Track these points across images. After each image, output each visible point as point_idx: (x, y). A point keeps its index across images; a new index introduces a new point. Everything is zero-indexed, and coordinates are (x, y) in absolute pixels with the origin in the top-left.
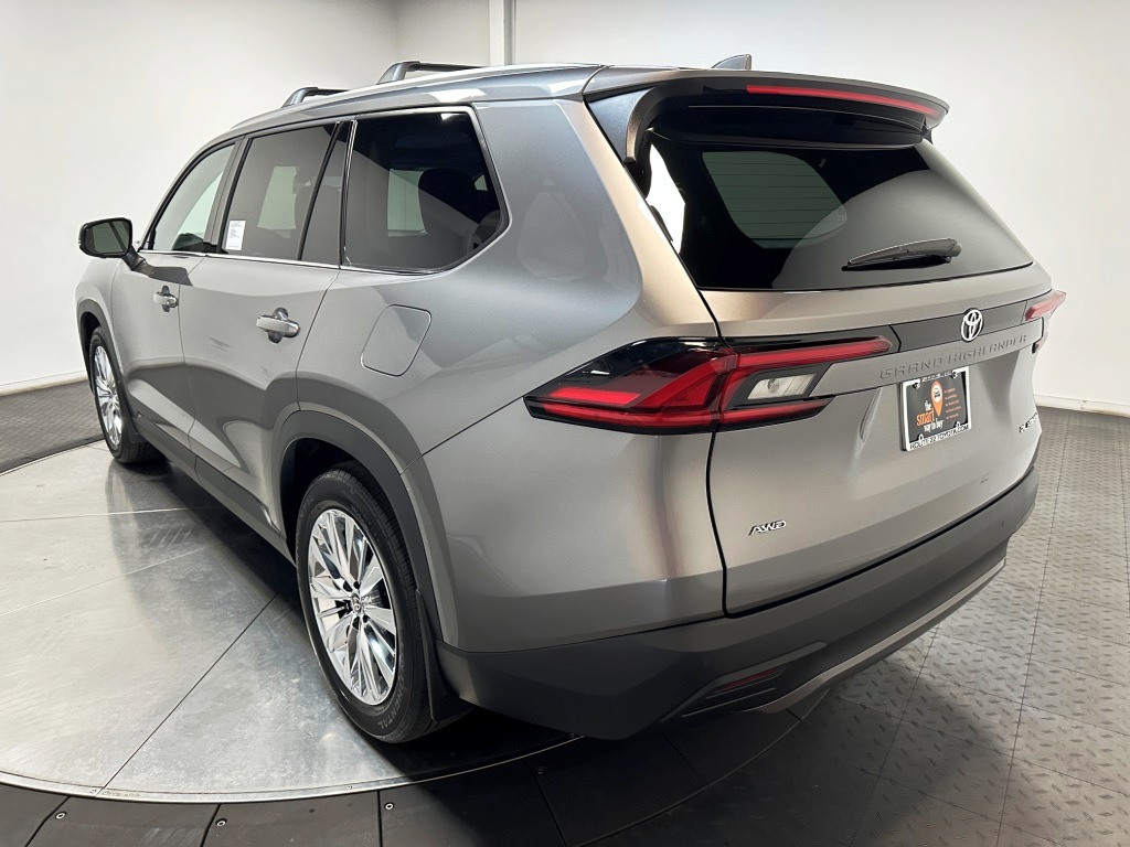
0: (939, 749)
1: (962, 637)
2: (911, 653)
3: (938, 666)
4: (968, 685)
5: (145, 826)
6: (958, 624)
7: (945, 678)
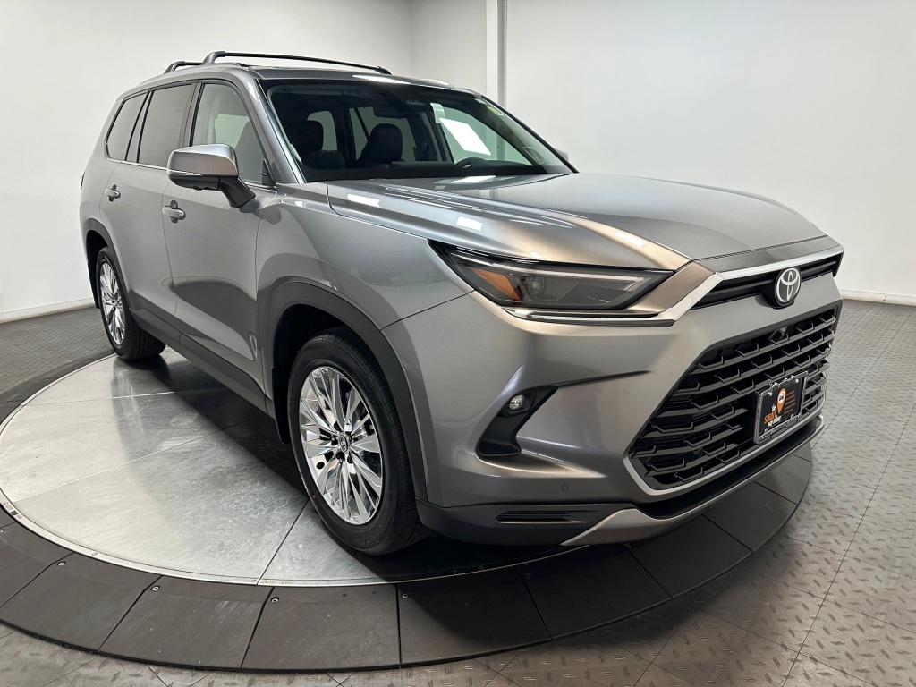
0: (880, 580)
1: (900, 493)
2: (852, 504)
3: (879, 515)
4: (907, 531)
5: (217, 599)
6: (896, 482)
7: (885, 525)
